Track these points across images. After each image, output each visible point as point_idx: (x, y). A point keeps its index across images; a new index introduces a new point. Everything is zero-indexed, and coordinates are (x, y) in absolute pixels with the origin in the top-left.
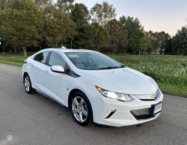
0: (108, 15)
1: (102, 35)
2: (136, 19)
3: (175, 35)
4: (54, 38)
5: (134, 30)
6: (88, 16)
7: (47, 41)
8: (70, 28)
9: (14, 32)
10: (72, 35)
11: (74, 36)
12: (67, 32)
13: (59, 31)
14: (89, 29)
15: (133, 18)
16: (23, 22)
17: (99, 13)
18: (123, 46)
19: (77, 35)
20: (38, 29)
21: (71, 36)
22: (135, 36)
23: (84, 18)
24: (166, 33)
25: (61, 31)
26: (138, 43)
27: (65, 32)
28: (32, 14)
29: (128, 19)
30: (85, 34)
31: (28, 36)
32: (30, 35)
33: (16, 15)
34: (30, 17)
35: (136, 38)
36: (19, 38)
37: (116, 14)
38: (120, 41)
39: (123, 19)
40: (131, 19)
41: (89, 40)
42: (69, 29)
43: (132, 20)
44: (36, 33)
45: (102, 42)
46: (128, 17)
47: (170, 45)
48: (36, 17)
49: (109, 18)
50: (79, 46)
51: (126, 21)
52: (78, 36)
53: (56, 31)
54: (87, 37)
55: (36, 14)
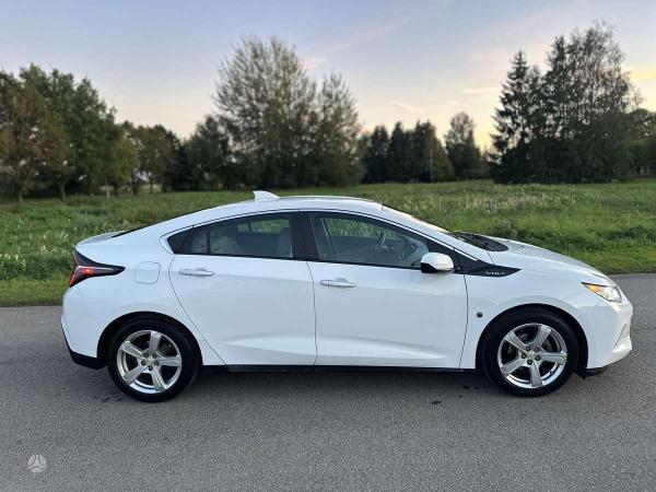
2: (84, 81)
3: (188, 137)
24: (168, 128)
47: (184, 163)
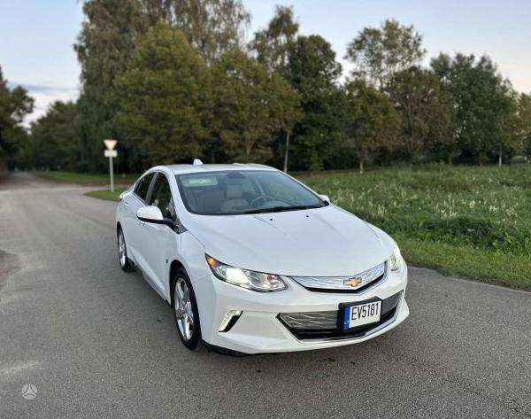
0: (399, 57)
1: (375, 113)
2: (483, 58)
4: (241, 133)
5: (477, 94)
6: (332, 66)
7: (224, 143)
8: (281, 105)
9: (146, 126)
10: (286, 122)
11: (293, 124)
12: (272, 115)
13: (254, 115)
14: (334, 101)
15: (472, 57)
16: (165, 98)
17: (372, 53)
18: (443, 141)
19: (299, 121)
20: (201, 114)
21: (283, 124)
22: (480, 109)
23: (323, 73)
25: (257, 113)
26: (491, 128)
27: (267, 115)
28: (185, 76)
29: (456, 61)
30: (323, 116)
31: (178, 133)
32: (183, 129)
33: (150, 83)
34: (181, 85)
35: (484, 117)
36: (157, 139)
37: (425, 51)
38: (431, 127)
39: (441, 65)
40: (466, 61)
41: (336, 130)
42: (278, 108)
43: (469, 65)
44: (194, 124)
45: (374, 133)
46: (459, 57)
48: (194, 85)
49: (403, 64)
50: (308, 150)
51: (452, 70)
52: (305, 123)
53: (245, 115)
54: (329, 125)
55: (196, 78)
